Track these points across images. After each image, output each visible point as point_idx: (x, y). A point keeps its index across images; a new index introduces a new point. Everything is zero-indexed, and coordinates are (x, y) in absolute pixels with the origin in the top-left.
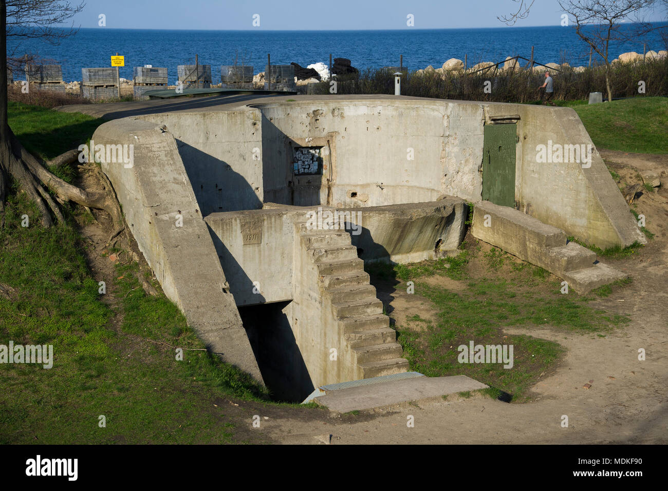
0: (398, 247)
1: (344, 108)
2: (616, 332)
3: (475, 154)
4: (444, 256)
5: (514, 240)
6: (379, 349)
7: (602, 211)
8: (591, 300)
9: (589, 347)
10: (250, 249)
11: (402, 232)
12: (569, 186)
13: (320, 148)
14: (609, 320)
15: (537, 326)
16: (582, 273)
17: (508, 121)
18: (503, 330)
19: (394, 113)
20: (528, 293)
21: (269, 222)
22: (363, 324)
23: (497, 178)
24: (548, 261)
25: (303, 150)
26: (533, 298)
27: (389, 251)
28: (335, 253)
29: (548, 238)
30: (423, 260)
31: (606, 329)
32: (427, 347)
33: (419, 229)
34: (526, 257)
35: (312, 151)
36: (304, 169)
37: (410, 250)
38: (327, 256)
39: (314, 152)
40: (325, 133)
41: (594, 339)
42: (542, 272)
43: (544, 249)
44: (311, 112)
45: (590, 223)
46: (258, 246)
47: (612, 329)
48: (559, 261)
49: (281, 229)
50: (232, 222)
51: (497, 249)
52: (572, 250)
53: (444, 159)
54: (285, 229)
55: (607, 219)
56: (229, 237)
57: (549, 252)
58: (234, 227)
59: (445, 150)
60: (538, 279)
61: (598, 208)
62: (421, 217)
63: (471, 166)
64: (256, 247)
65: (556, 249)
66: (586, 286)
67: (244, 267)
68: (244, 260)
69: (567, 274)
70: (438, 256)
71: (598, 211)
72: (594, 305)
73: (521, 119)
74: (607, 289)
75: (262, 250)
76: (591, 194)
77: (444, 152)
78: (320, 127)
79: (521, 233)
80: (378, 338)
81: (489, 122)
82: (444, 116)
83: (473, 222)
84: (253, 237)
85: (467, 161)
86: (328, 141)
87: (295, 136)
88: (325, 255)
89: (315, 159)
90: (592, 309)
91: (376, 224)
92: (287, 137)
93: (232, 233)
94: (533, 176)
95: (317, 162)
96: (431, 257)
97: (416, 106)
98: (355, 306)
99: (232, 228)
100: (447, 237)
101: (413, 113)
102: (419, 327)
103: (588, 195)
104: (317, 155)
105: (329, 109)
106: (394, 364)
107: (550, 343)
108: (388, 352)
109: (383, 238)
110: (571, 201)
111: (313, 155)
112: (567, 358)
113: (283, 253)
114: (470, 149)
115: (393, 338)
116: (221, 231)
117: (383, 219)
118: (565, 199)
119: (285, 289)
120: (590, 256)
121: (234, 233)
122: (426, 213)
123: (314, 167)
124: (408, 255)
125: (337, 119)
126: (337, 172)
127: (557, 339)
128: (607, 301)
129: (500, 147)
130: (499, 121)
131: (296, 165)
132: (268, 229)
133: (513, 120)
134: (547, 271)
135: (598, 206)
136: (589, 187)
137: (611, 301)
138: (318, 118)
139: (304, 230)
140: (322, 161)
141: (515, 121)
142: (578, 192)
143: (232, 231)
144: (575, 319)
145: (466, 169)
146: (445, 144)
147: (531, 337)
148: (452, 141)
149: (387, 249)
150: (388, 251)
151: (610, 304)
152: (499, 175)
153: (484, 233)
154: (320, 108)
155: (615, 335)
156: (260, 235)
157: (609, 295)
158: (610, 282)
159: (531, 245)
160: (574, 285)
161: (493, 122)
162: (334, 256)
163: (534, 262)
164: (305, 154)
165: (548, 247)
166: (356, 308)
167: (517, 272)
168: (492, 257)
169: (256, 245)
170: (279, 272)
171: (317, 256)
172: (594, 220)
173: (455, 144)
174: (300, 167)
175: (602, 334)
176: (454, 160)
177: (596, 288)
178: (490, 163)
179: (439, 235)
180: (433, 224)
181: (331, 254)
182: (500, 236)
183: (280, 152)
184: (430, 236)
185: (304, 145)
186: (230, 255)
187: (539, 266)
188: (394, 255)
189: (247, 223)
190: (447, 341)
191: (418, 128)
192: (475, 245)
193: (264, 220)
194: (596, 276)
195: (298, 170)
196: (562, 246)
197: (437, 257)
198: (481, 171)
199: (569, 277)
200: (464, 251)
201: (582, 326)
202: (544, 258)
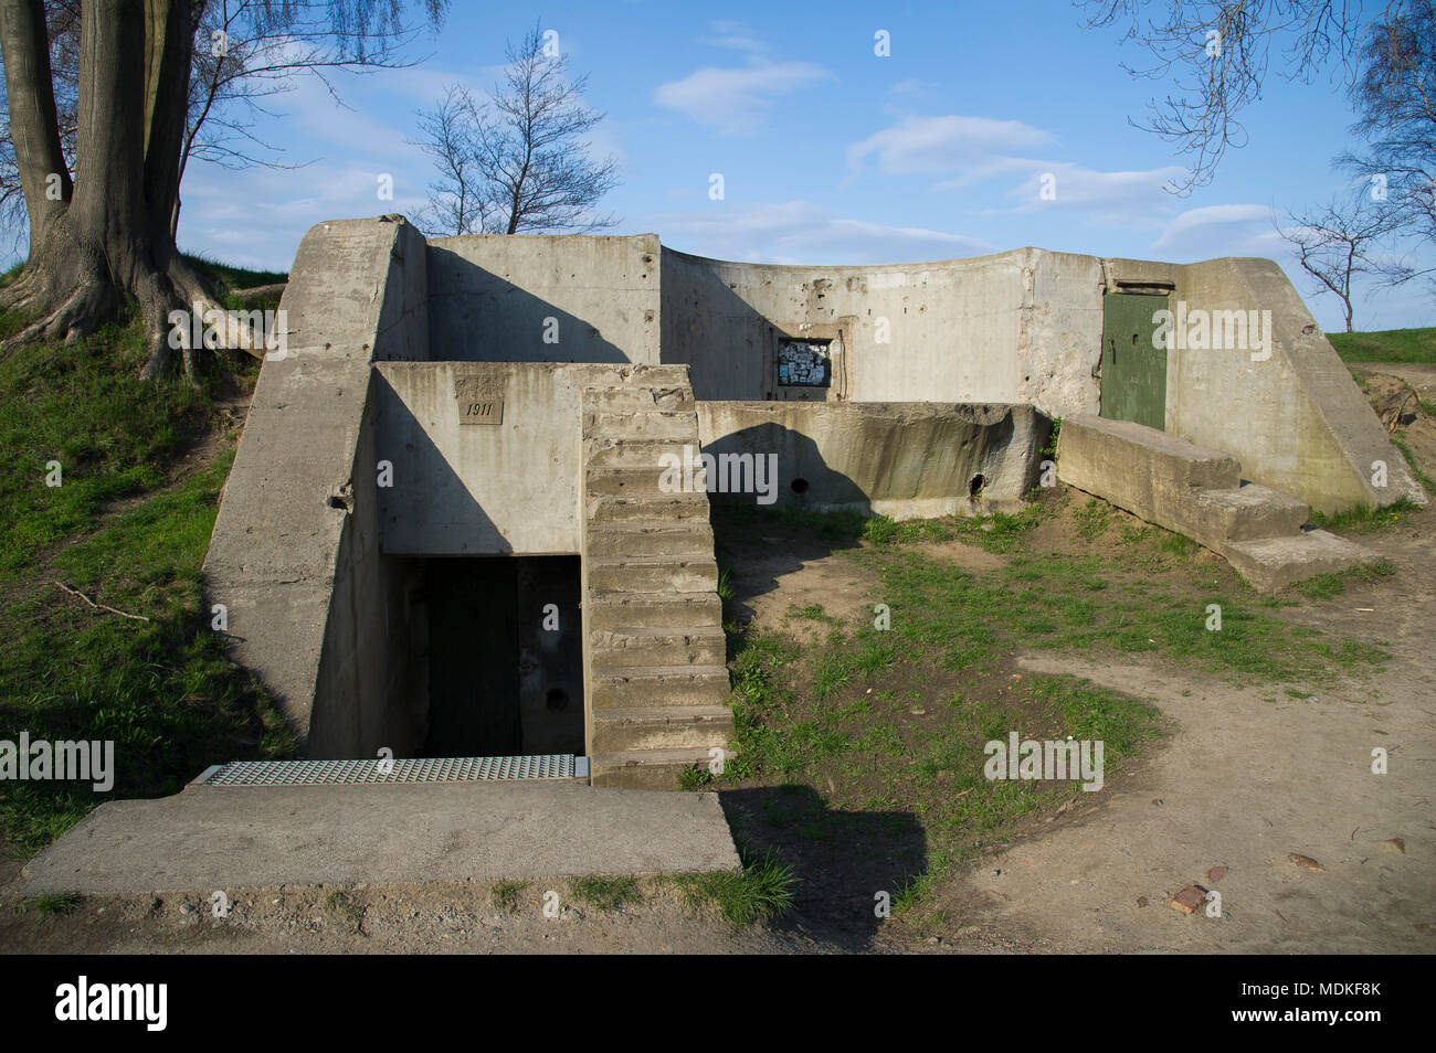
0: (884, 482)
1: (868, 276)
2: (1345, 687)
3: (1086, 344)
4: (991, 511)
5: (1128, 478)
6: (660, 677)
7: (1329, 437)
8: (1289, 604)
9: (1251, 725)
10: (475, 435)
11: (886, 448)
12: (1262, 397)
13: (827, 342)
14: (1328, 653)
15: (1121, 655)
16: (1272, 546)
17: (1151, 290)
18: (1019, 658)
19: (948, 281)
20: (1139, 583)
21: (522, 380)
22: (645, 612)
23: (1130, 392)
24: (1194, 518)
25: (799, 345)
26: (1146, 594)
27: (867, 490)
28: (641, 448)
29: (1195, 467)
30: (945, 515)
31: (1315, 674)
32: (808, 685)
33: (925, 446)
34: (1151, 511)
35: (814, 348)
36: (799, 375)
37: (913, 493)
38: (620, 454)
39: (817, 350)
40: (833, 318)
41: (1274, 701)
42: (1181, 543)
43: (1187, 492)
44: (811, 282)
45: (1303, 463)
46: (495, 431)
47: (1333, 677)
48: (1217, 515)
49: (550, 397)
50: (435, 374)
51: (1099, 502)
52: (1254, 496)
53: (1025, 350)
54: (559, 396)
55: (1338, 450)
56: (429, 405)
57: (1198, 498)
58: (440, 386)
59: (1026, 333)
60: (1171, 558)
61: (1319, 431)
62: (923, 417)
63: (1077, 365)
64: (491, 433)
65: (1214, 493)
66: (1279, 573)
67: (462, 472)
68: (462, 458)
69: (1236, 546)
70: (978, 509)
71: (1320, 438)
72: (1292, 616)
73: (1177, 288)
74: (1330, 584)
75: (504, 440)
76: (1307, 406)
77: (1024, 336)
78: (826, 308)
79: (1142, 461)
80: (674, 650)
81: (1114, 289)
82: (1023, 271)
83: (1057, 451)
84: (482, 410)
85: (1069, 356)
86: (841, 331)
87: (781, 320)
88: (616, 451)
89: (819, 362)
90: (1287, 624)
91: (827, 428)
92: (765, 321)
93: (435, 398)
94: (1197, 387)
95: (822, 367)
96: (962, 510)
97: (982, 264)
98: (639, 567)
99: (435, 387)
100: (997, 473)
101: (978, 277)
102: (808, 635)
103: (1299, 408)
104: (823, 355)
105: (841, 279)
106: (688, 721)
107: (1132, 703)
108: (688, 685)
109: (846, 460)
110: (1267, 423)
111: (816, 356)
112: (1164, 757)
113: (553, 452)
114: (1075, 334)
115: (716, 654)
116: (410, 391)
117: (840, 419)
118: (1255, 423)
119: (560, 529)
120: (1294, 508)
121: (439, 398)
122: (936, 411)
123: (818, 374)
124: (911, 502)
125: (856, 295)
126: (853, 383)
127: (1162, 693)
128: (1328, 610)
129: (1136, 336)
130: (1134, 290)
131: (783, 368)
132: (519, 396)
133: (1161, 290)
134: (1193, 542)
135: (1321, 427)
136: (1301, 392)
137: (1337, 610)
138: (823, 292)
139: (592, 399)
140: (830, 365)
141: (1165, 292)
142: (1279, 404)
143: (435, 393)
144: (1232, 644)
145: (1068, 370)
146: (1026, 322)
147: (1087, 681)
148: (1041, 318)
149: (859, 485)
150: (862, 489)
151: (1335, 616)
152: (1133, 386)
153: (1077, 471)
154: (826, 277)
155: (1341, 694)
156: (499, 406)
157: (1335, 596)
158: (1340, 568)
159: (1160, 486)
160: (1250, 570)
161: (1121, 290)
162: (639, 457)
163: (1166, 524)
164: (801, 352)
165: (1195, 489)
166: (643, 570)
167: (1131, 544)
168: (1087, 517)
169: (490, 428)
170: (543, 491)
171: (596, 453)
172: (1311, 457)
173: (1046, 323)
174: (792, 372)
175: (1302, 689)
176: (1043, 353)
177: (1304, 578)
178: (1114, 362)
179: (975, 466)
180: (956, 438)
181: (632, 449)
182: (1104, 473)
183: (750, 343)
184: (953, 464)
185: (795, 335)
186: (431, 444)
187: (1176, 530)
188: (879, 499)
189: (470, 377)
190: (863, 674)
191: (984, 302)
192: (1060, 496)
193: (509, 375)
194: (1304, 553)
195: (789, 377)
196: (1231, 488)
197: (974, 511)
198: (1098, 377)
199: (1238, 552)
200: (1035, 504)
201: (1247, 662)
202: (1185, 513)
